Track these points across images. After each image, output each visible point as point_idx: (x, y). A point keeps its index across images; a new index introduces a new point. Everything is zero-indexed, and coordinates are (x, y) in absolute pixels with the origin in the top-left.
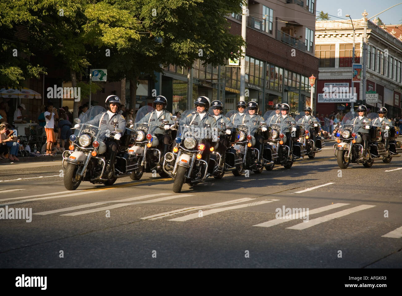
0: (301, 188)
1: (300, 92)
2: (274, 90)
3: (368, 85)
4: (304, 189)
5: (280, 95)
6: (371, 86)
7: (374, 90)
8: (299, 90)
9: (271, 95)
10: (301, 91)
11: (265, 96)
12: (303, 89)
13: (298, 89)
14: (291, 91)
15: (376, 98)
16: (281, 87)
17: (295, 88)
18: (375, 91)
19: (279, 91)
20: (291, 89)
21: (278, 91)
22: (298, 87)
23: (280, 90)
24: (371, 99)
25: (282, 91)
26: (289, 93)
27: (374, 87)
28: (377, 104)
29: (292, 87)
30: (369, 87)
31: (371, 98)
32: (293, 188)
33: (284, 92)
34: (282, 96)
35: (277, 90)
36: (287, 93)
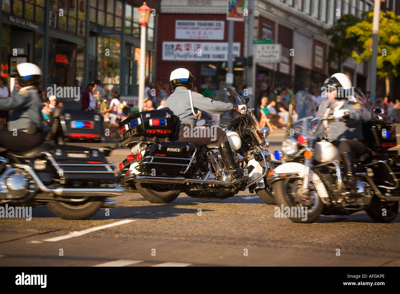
0: (62, 231)
1: (122, 38)
2: (67, 32)
3: (261, 27)
4: (66, 234)
5: (80, 43)
6: (268, 28)
7: (273, 37)
8: (122, 34)
9: (60, 41)
10: (124, 36)
11: (48, 43)
12: (128, 31)
13: (118, 31)
14: (104, 36)
15: (277, 52)
16: (81, 26)
17: (113, 28)
18: (276, 38)
19: (78, 33)
20: (104, 31)
21: (76, 34)
22: (119, 28)
23: (81, 32)
24: (267, 54)
25: (84, 35)
26: (100, 40)
27: (273, 30)
28: (278, 65)
29: (105, 27)
30: (264, 30)
31: (266, 52)
32: (45, 232)
33: (88, 38)
34: (84, 45)
35: (74, 31)
36: (94, 38)
